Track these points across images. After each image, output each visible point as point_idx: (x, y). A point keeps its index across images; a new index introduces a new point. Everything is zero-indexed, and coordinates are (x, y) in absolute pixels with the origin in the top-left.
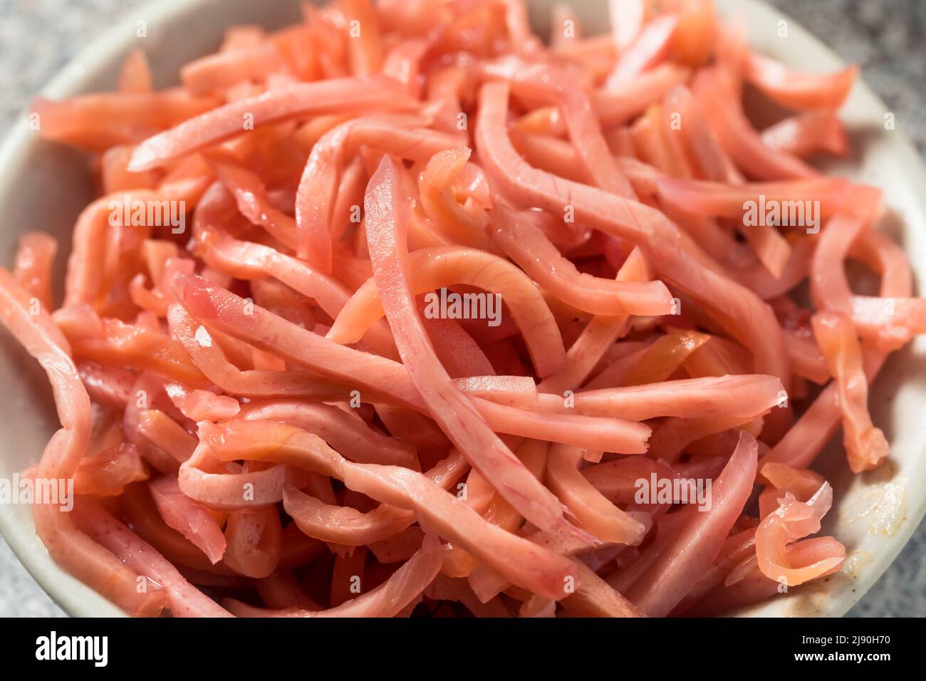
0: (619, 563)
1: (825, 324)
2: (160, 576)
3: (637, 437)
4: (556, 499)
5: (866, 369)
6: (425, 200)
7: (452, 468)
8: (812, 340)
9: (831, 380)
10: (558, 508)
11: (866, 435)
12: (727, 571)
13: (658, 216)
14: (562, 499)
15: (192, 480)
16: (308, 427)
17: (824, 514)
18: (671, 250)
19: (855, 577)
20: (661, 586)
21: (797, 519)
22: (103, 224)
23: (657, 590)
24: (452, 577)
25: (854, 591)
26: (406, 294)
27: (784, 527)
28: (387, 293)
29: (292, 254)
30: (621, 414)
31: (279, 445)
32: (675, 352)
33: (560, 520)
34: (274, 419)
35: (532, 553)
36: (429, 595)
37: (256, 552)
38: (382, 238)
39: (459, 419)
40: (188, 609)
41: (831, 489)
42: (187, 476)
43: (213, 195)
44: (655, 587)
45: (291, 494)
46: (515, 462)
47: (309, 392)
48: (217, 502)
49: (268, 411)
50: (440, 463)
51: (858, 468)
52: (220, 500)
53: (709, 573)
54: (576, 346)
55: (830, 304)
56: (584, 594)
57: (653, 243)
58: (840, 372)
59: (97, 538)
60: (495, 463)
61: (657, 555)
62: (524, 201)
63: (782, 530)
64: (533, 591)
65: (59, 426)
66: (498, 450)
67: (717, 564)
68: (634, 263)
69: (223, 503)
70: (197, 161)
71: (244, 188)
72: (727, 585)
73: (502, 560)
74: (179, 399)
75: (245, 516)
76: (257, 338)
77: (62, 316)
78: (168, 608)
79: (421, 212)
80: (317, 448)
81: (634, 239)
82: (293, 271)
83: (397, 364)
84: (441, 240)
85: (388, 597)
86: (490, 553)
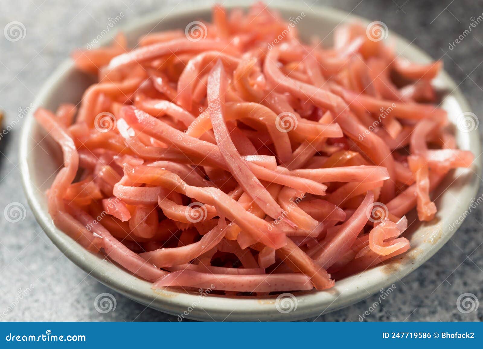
0: (308, 245)
1: (413, 159)
2: (101, 233)
3: (321, 189)
4: (279, 206)
5: (430, 178)
6: (236, 82)
7: (236, 193)
8: (408, 167)
9: (414, 183)
10: (279, 209)
11: (426, 204)
12: (356, 253)
13: (340, 100)
14: (282, 207)
15: (118, 189)
16: (173, 171)
17: (403, 231)
18: (345, 116)
19: (414, 258)
20: (326, 255)
21: (389, 228)
22: (97, 94)
23: (324, 255)
24: (231, 240)
25: (413, 263)
26: (221, 114)
27: (382, 231)
28: (213, 114)
29: (175, 103)
30: (314, 178)
31: (159, 176)
32: (342, 159)
33: (279, 213)
34: (160, 167)
35: (265, 225)
36: (220, 250)
37: (145, 225)
38: (214, 92)
39: (239, 166)
40: (111, 246)
41: (407, 220)
42: (117, 188)
43: (145, 84)
44: (322, 254)
45: (162, 199)
46: (261, 186)
47: (174, 157)
48: (129, 198)
49: (156, 164)
50: (230, 192)
51: (422, 219)
52: (130, 198)
53: (348, 253)
54: (298, 150)
55: (417, 151)
56: (289, 251)
57: (336, 110)
58: (418, 176)
59: (75, 217)
60: (253, 187)
61: (325, 243)
62: (281, 90)
63: (381, 233)
64: (265, 244)
65: (64, 166)
66: (254, 181)
67: (352, 249)
68: (326, 117)
69: (132, 199)
70: (140, 70)
71: (158, 76)
72: (356, 258)
73: (252, 227)
74: (117, 159)
75: (141, 208)
76: (154, 132)
77: (74, 128)
78: (103, 247)
79: (234, 89)
80: (176, 179)
81: (328, 108)
82: (174, 110)
83: (214, 145)
84: (240, 99)
85: (201, 246)
86: (246, 223)
